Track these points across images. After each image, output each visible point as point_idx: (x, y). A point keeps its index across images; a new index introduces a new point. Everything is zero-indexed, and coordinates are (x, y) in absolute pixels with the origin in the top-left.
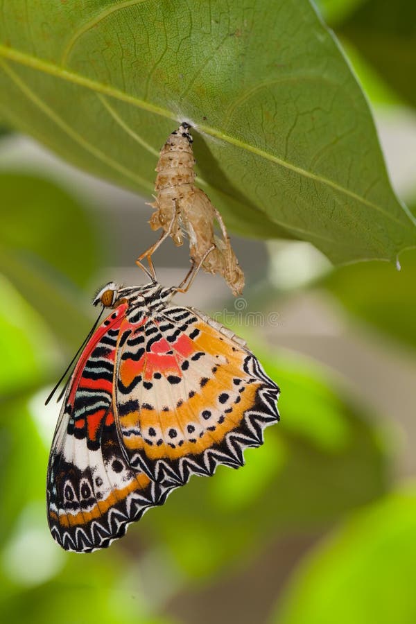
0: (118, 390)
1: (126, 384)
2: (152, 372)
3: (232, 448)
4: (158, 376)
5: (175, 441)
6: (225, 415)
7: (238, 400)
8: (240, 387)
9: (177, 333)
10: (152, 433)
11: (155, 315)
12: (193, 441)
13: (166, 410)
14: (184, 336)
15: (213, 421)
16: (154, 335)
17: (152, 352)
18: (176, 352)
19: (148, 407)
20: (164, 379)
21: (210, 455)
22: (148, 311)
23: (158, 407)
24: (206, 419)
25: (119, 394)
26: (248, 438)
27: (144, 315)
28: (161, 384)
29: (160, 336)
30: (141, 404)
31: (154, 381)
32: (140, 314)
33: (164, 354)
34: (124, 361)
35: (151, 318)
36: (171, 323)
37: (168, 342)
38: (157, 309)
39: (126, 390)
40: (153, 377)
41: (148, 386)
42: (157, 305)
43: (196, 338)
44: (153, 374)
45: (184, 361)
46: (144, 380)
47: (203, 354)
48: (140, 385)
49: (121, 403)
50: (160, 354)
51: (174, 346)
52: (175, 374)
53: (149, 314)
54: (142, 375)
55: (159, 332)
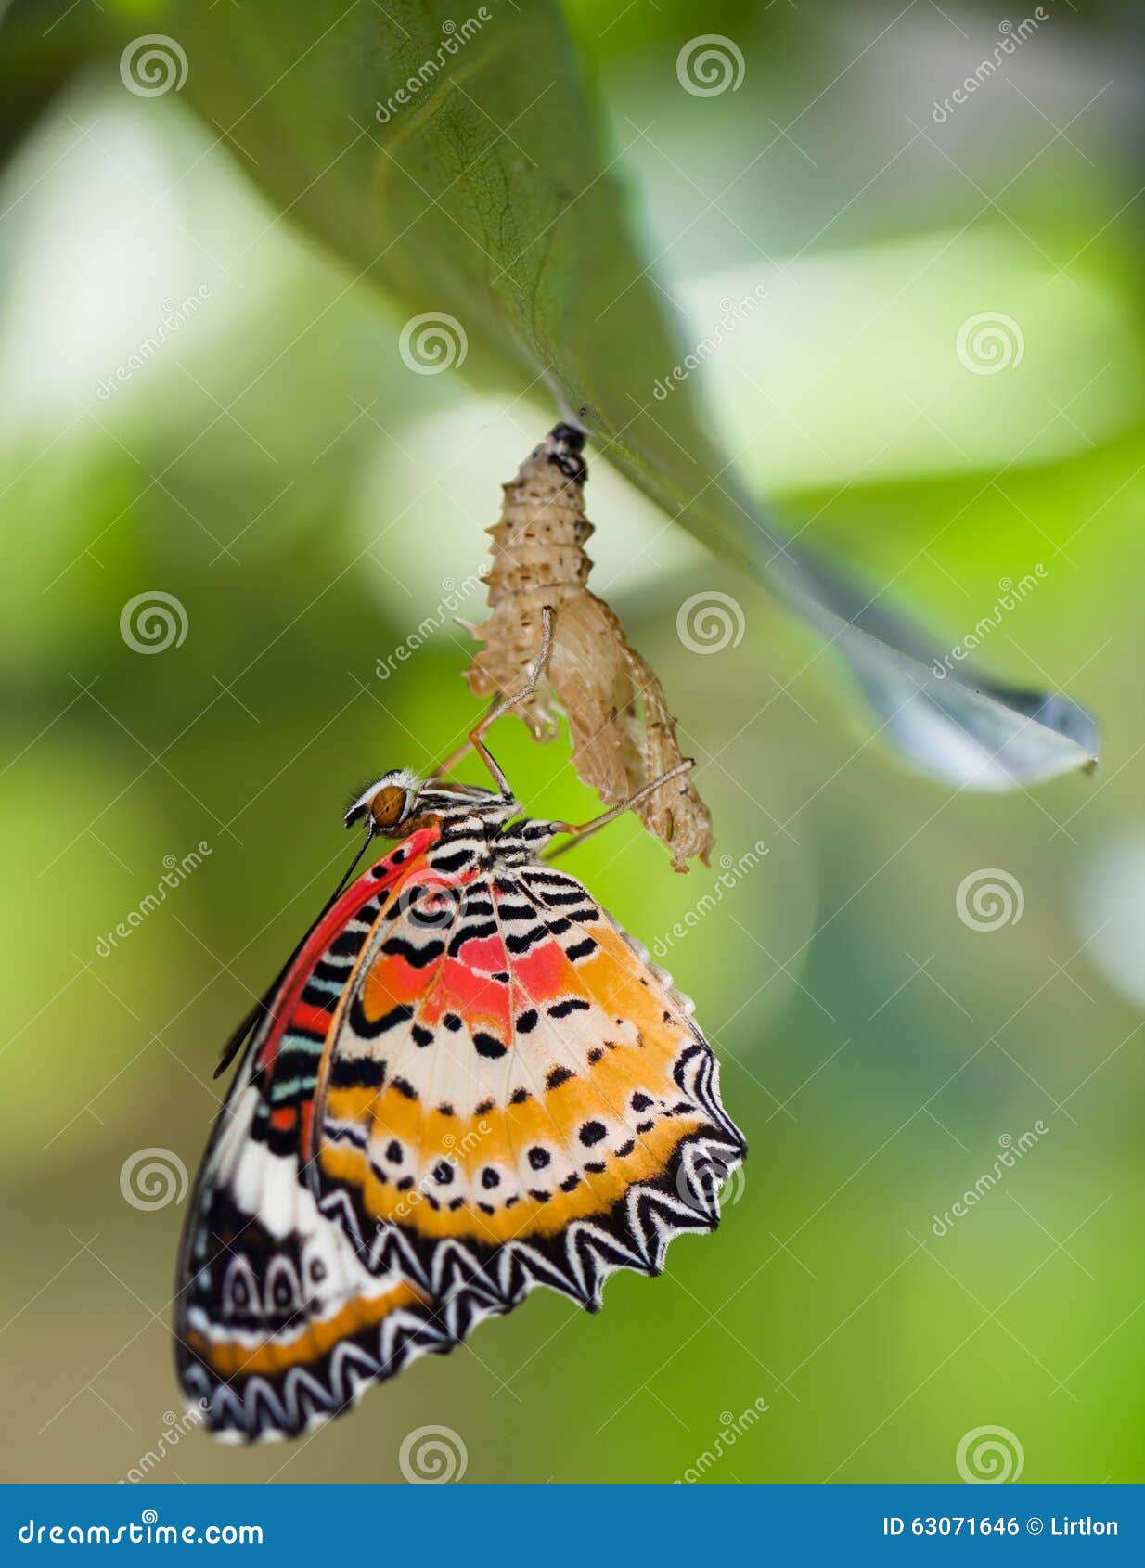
0: (346, 1023)
1: (372, 1015)
2: (443, 1007)
3: (574, 1259)
4: (453, 1024)
5: (444, 1194)
6: (582, 1175)
7: (628, 1148)
8: (643, 1118)
9: (537, 934)
10: (394, 1154)
11: (500, 871)
12: (488, 1210)
13: (447, 1111)
14: (553, 946)
15: (548, 1179)
16: (478, 920)
17: (458, 960)
18: (515, 981)
19: (405, 1089)
20: (464, 1037)
21: (518, 1257)
22: (486, 854)
23: (430, 1098)
24: (535, 1167)
25: (348, 1031)
26: (622, 1249)
27: (474, 862)
28: (454, 1047)
29: (491, 928)
30: (391, 1073)
31: (440, 1032)
32: (465, 856)
33: (487, 975)
34: (386, 958)
35: (487, 877)
36: (532, 905)
37: (505, 948)
38: (512, 858)
39: (366, 1029)
40: (440, 1022)
41: (422, 1038)
42: (513, 850)
43: (581, 960)
44: (443, 1015)
45: (527, 1009)
46: (417, 1019)
47: (585, 1006)
48: (403, 1029)
49: (345, 1056)
50: (476, 972)
51: (516, 965)
52: (496, 1034)
53: (486, 864)
54: (418, 1006)
55: (495, 916)
